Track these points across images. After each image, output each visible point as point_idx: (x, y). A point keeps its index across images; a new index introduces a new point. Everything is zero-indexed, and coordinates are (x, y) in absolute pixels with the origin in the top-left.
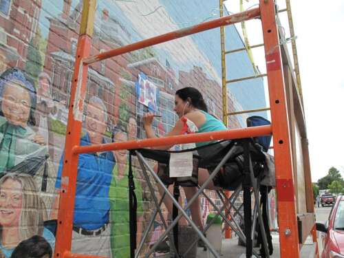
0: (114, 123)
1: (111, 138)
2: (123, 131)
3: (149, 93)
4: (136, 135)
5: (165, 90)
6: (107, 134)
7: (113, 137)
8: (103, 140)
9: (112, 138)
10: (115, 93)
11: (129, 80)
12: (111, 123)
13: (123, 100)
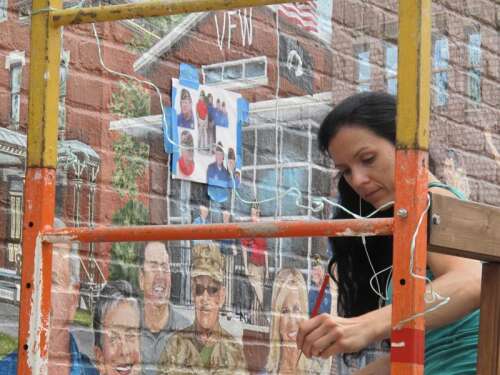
0: (98, 279)
1: (92, 330)
2: (127, 294)
3: (212, 131)
4: (167, 293)
5: (270, 91)
6: (82, 318)
7: (97, 323)
8: (71, 341)
9: (96, 326)
10: (98, 181)
11: (143, 113)
12: (91, 282)
13: (124, 192)
